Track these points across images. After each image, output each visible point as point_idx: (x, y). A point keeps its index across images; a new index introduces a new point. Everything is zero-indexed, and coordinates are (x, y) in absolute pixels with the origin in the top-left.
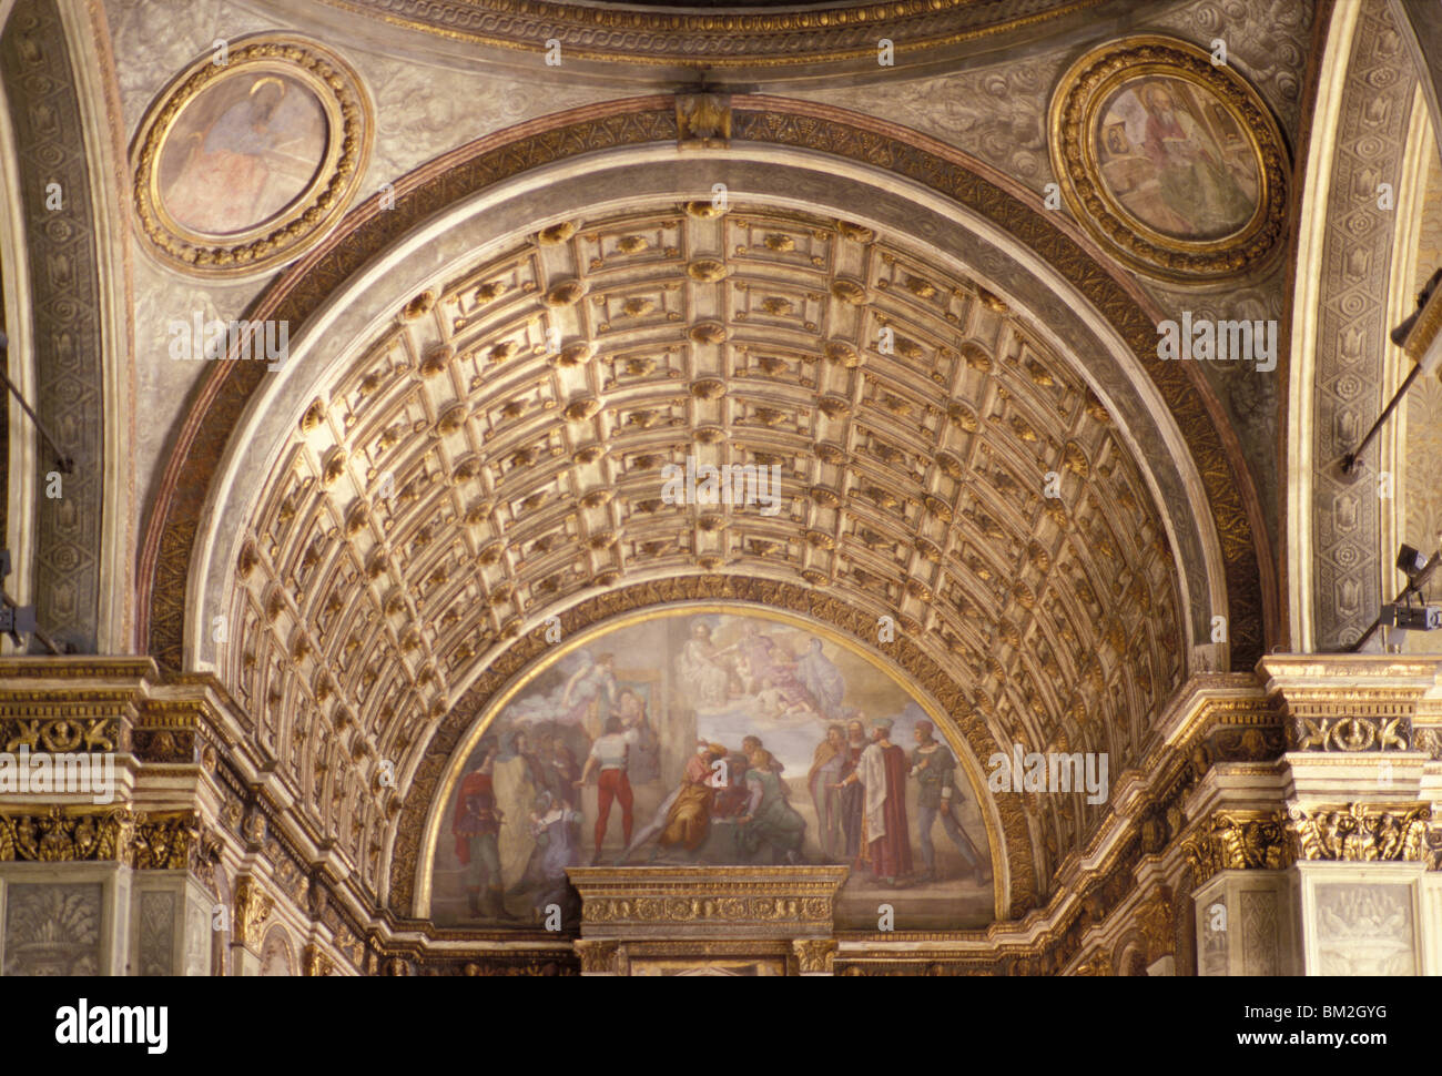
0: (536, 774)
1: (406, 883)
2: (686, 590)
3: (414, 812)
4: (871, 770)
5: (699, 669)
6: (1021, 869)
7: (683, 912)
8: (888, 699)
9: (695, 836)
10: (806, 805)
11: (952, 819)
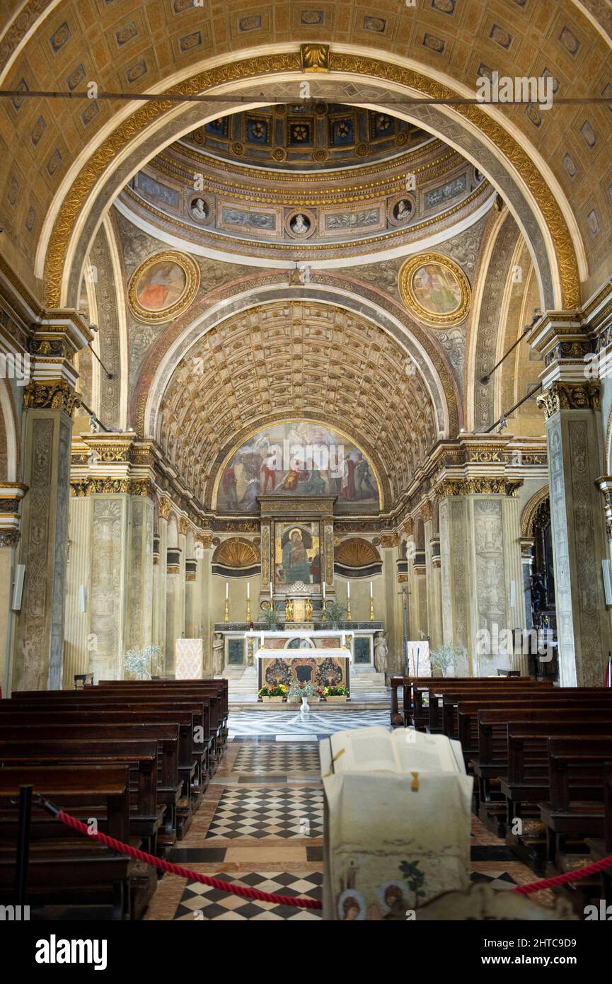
0: (247, 469)
1: (209, 499)
2: (290, 415)
3: (210, 479)
4: (345, 468)
6: (387, 496)
7: (291, 508)
8: (349, 447)
9: (293, 485)
10: (324, 478)
11: (367, 482)
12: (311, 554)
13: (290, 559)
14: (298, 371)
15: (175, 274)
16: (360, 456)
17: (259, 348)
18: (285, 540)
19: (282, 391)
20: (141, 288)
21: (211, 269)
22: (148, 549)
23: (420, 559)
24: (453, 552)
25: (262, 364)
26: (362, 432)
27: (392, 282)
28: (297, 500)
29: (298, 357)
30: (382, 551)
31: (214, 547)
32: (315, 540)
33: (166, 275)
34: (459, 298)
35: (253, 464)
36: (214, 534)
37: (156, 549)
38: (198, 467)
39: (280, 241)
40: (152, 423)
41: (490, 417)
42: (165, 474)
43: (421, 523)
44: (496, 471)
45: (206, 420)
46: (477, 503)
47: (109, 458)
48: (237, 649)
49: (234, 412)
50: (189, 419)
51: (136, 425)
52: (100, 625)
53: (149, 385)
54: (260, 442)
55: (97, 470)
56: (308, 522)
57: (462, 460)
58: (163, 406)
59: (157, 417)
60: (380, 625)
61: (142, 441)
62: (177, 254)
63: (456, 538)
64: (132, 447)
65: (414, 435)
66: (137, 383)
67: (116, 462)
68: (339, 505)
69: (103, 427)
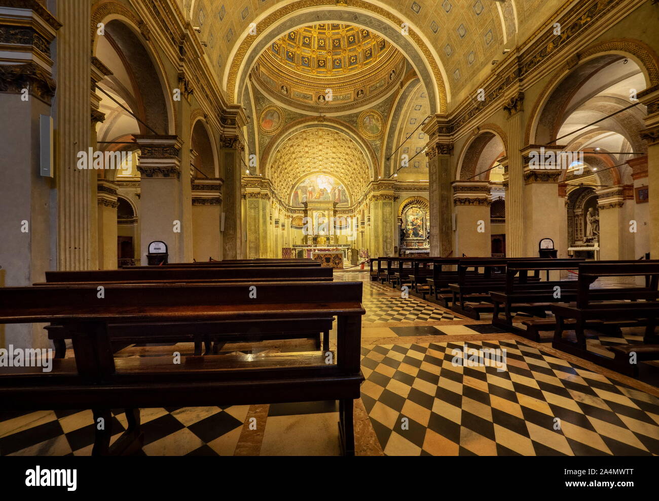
0: (302, 191)
2: (317, 172)
3: (290, 195)
4: (337, 191)
5: (319, 180)
6: (352, 202)
7: (318, 205)
8: (338, 184)
9: (319, 198)
10: (330, 195)
11: (345, 196)
14: (320, 156)
15: (276, 115)
16: (342, 188)
17: (306, 146)
19: (315, 163)
20: (263, 120)
21: (289, 114)
22: (268, 218)
23: (363, 223)
24: (375, 221)
26: (343, 179)
27: (355, 122)
28: (320, 202)
29: (321, 150)
31: (291, 219)
32: (327, 217)
33: (272, 116)
34: (380, 128)
35: (304, 189)
36: (291, 215)
37: (271, 219)
38: (285, 190)
39: (315, 105)
40: (268, 173)
41: (390, 173)
42: (273, 192)
43: (363, 211)
44: (391, 192)
45: (288, 173)
46: (384, 203)
47: (253, 185)
48: (301, 253)
49: (298, 170)
50: (281, 172)
51: (262, 174)
52: (252, 245)
53: (266, 159)
54: (307, 182)
55: (249, 190)
56: (324, 210)
57: (378, 188)
58: (272, 167)
59: (270, 171)
60: (349, 245)
61: (265, 179)
62: (276, 107)
63: (376, 216)
64: (261, 181)
65: (361, 180)
66: (262, 158)
67: (256, 187)
68: (335, 204)
69: (251, 174)
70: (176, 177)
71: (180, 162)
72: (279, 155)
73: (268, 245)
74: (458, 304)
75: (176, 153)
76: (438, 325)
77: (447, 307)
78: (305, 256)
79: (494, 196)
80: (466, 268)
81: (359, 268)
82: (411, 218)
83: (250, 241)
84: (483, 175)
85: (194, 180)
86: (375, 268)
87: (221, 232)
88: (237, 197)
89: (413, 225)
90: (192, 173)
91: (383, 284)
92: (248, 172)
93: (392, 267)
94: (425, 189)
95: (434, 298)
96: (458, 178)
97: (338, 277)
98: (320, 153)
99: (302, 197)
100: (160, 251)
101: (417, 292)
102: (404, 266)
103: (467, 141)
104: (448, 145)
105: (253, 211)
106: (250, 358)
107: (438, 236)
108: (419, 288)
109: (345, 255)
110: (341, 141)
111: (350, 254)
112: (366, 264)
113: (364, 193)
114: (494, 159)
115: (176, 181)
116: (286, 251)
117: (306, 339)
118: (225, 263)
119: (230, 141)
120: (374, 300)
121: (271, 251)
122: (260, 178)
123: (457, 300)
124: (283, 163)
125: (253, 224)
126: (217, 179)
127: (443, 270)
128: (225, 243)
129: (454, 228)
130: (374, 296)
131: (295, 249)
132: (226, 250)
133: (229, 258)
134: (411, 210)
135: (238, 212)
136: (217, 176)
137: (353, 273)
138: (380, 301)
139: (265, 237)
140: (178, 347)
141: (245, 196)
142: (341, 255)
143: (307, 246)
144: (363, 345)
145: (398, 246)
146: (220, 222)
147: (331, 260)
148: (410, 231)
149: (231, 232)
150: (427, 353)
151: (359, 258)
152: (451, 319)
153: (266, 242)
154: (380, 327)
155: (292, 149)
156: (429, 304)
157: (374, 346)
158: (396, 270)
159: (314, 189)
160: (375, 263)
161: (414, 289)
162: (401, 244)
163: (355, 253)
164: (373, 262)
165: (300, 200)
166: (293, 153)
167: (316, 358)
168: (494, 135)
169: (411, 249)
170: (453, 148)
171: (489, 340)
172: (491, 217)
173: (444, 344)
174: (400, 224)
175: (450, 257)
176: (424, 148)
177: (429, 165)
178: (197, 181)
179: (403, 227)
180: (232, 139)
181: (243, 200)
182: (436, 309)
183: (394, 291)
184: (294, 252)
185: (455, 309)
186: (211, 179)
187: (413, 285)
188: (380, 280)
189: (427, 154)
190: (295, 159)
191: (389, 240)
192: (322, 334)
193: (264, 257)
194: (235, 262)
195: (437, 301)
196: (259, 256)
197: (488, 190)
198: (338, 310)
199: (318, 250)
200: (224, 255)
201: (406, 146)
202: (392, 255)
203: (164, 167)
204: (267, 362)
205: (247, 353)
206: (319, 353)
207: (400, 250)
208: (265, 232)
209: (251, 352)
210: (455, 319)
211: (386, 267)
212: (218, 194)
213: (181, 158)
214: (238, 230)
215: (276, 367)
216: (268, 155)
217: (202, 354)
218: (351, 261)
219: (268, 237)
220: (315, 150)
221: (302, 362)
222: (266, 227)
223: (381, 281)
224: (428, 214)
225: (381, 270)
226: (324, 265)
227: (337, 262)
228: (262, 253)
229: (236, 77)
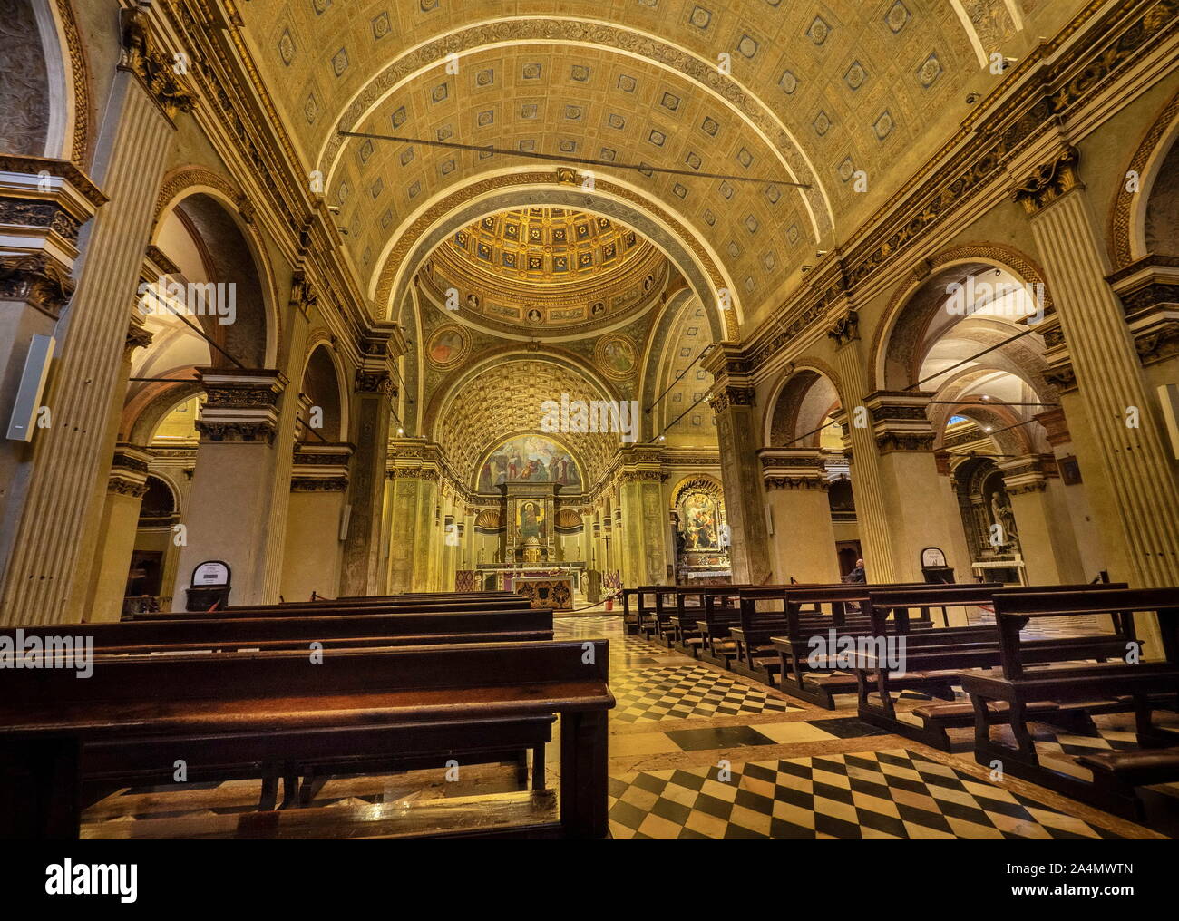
0: (498, 465)
1: (473, 484)
2: (526, 432)
3: (475, 471)
4: (560, 465)
5: (528, 446)
6: (587, 483)
7: (526, 490)
8: (563, 452)
9: (528, 476)
10: (548, 472)
11: (575, 474)
12: (540, 519)
13: (525, 522)
14: (532, 405)
15: (456, 339)
16: (570, 459)
17: (507, 389)
18: (523, 510)
19: (521, 417)
20: (433, 347)
21: (479, 338)
22: (433, 515)
23: (608, 522)
24: (629, 517)
25: (509, 399)
26: (571, 443)
27: (591, 352)
28: (531, 485)
29: (532, 396)
30: (584, 517)
31: (475, 515)
32: (542, 510)
33: (450, 339)
34: (632, 362)
35: (502, 463)
36: (476, 507)
37: (438, 516)
38: (466, 463)
39: (523, 325)
40: (438, 434)
41: (652, 435)
42: (445, 467)
43: (608, 500)
44: (656, 467)
45: (473, 433)
46: (644, 486)
47: (408, 454)
48: (491, 581)
49: (491, 429)
50: (461, 432)
51: (427, 434)
52: (398, 566)
53: (436, 410)
54: (508, 448)
55: (400, 463)
56: (538, 499)
57: (634, 461)
58: (445, 423)
59: (441, 430)
60: (584, 564)
61: (431, 444)
62: (458, 326)
63: (631, 509)
64: (424, 448)
65: (603, 445)
66: (429, 408)
67: (413, 457)
68: (557, 488)
69: (406, 435)
70: (266, 440)
71: (277, 414)
72: (459, 403)
73: (430, 565)
74: (791, 677)
75: (272, 399)
76: (758, 723)
77: (772, 684)
78: (500, 586)
79: (833, 473)
80: (800, 605)
81: (603, 608)
82: (693, 513)
83: (394, 559)
84: (808, 439)
85: (299, 447)
86: (633, 608)
87: (340, 541)
88: (378, 476)
89: (698, 525)
90: (297, 433)
91: (648, 639)
92: (401, 431)
93: (665, 605)
94: (714, 461)
95: (747, 667)
96: (768, 444)
97: (563, 628)
98: (531, 400)
99: (496, 475)
100: (215, 582)
101: (714, 656)
102: (687, 604)
103: (776, 383)
104: (746, 391)
105: (404, 501)
106: (376, 812)
107: (744, 544)
108: (716, 646)
109: (576, 582)
110: (567, 381)
111: (585, 580)
112: (616, 600)
113: (607, 468)
114: (824, 412)
115: (266, 448)
116: (464, 577)
117: (497, 764)
118: (342, 604)
119: (374, 379)
120: (632, 674)
121: (434, 577)
122: (423, 442)
123: (789, 669)
124: (466, 417)
125: (403, 524)
126: (343, 445)
127: (758, 610)
128: (345, 561)
129: (770, 531)
130: (633, 666)
131: (481, 573)
132: (347, 576)
133: (351, 593)
134: (693, 498)
135: (376, 503)
136: (344, 437)
137: (592, 620)
138: (645, 676)
139: (424, 551)
140: (225, 790)
141: (391, 475)
142: (569, 582)
143: (505, 567)
144: (616, 774)
145: (672, 563)
146: (341, 522)
147: (550, 594)
148: (694, 535)
149: (360, 542)
150: (742, 786)
151: (603, 589)
152: (782, 709)
153: (426, 562)
154: (645, 731)
155: (482, 393)
156: (739, 678)
157: (637, 773)
158: (672, 612)
159: (519, 462)
160: (632, 598)
161: (709, 650)
162: (679, 560)
163: (595, 578)
164: (630, 596)
165: (494, 481)
166: (485, 399)
167: (517, 807)
168: (819, 376)
169: (698, 570)
170: (754, 394)
171: (857, 751)
172: (832, 510)
173: (772, 765)
174: (674, 523)
175: (768, 584)
176: (707, 394)
177: (718, 422)
178: (304, 448)
179: (681, 529)
180: (376, 376)
181: (387, 482)
182: (752, 690)
183: (671, 655)
184: (478, 578)
185: (786, 689)
186: (331, 445)
187: (705, 640)
188: (643, 632)
189: (712, 404)
190: (486, 410)
191: (656, 553)
192: (530, 752)
193: (420, 590)
194: (363, 602)
195: (753, 672)
196: (411, 589)
197: (820, 464)
198: (563, 701)
199: (526, 574)
200: (343, 588)
201: (676, 390)
202: (663, 582)
203: (247, 424)
204: (414, 822)
205: (372, 799)
206: (524, 796)
207: (678, 571)
208: (426, 539)
209: (380, 799)
210: (789, 709)
211: (653, 605)
212: (342, 471)
213: (281, 408)
214: (374, 538)
215: (434, 832)
216: (440, 403)
217: (277, 807)
218: (588, 594)
219: (431, 550)
220: (523, 396)
221: (488, 819)
222: (428, 530)
223: (645, 635)
224: (723, 504)
225: (643, 612)
226: (536, 604)
227: (561, 597)
228: (418, 582)
229: (392, 280)
